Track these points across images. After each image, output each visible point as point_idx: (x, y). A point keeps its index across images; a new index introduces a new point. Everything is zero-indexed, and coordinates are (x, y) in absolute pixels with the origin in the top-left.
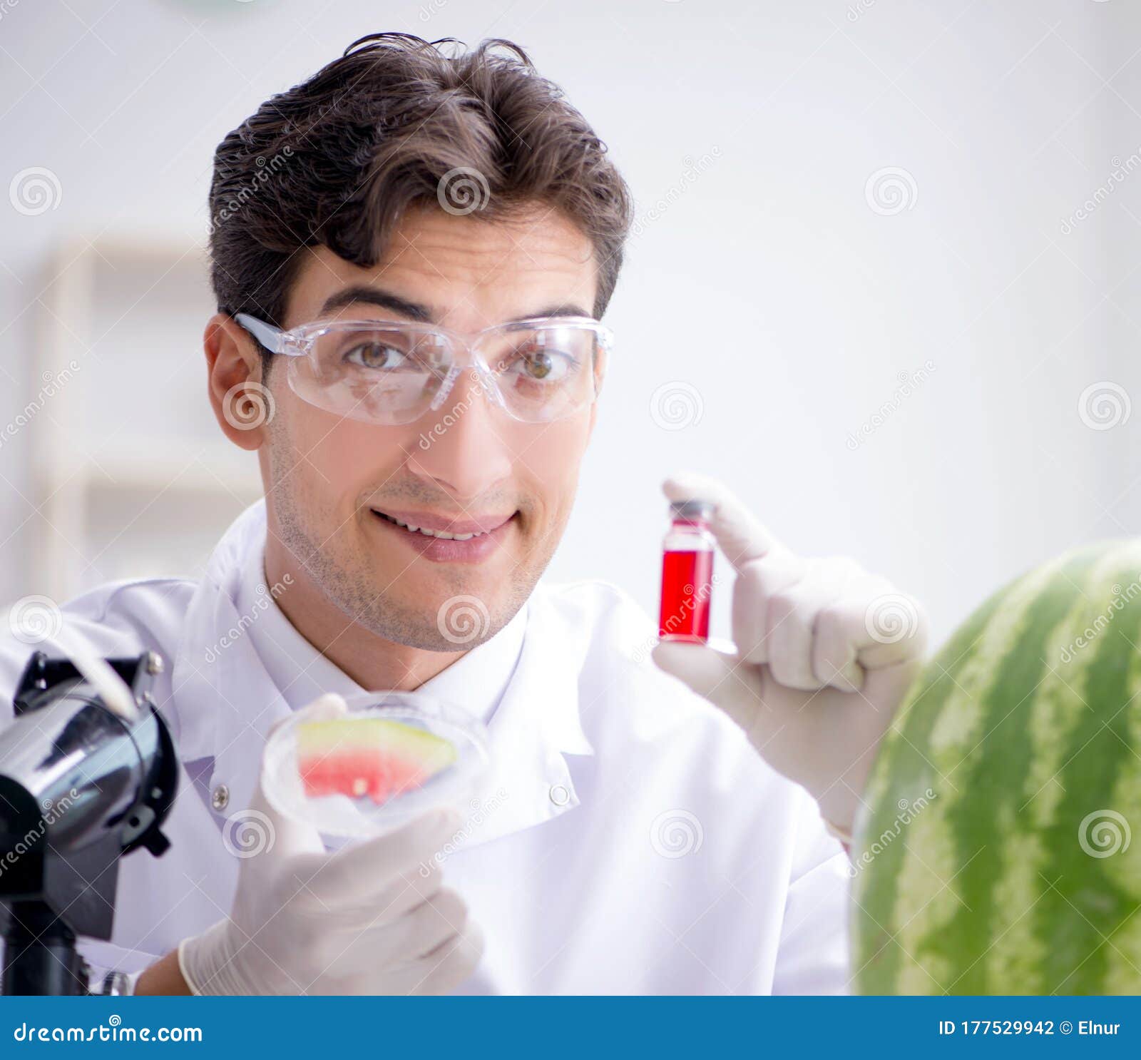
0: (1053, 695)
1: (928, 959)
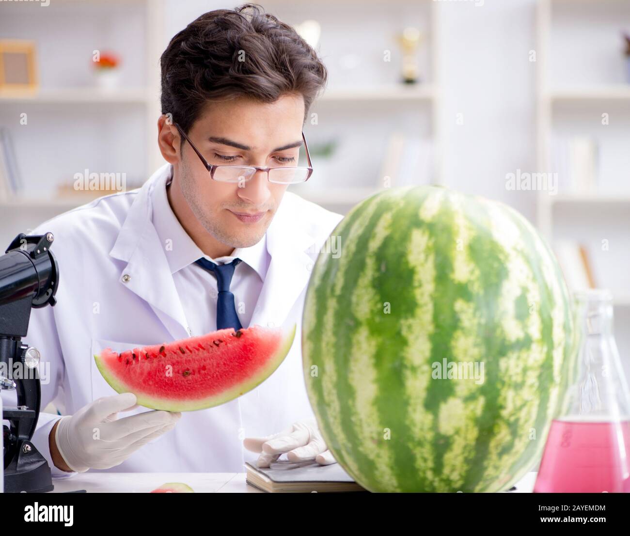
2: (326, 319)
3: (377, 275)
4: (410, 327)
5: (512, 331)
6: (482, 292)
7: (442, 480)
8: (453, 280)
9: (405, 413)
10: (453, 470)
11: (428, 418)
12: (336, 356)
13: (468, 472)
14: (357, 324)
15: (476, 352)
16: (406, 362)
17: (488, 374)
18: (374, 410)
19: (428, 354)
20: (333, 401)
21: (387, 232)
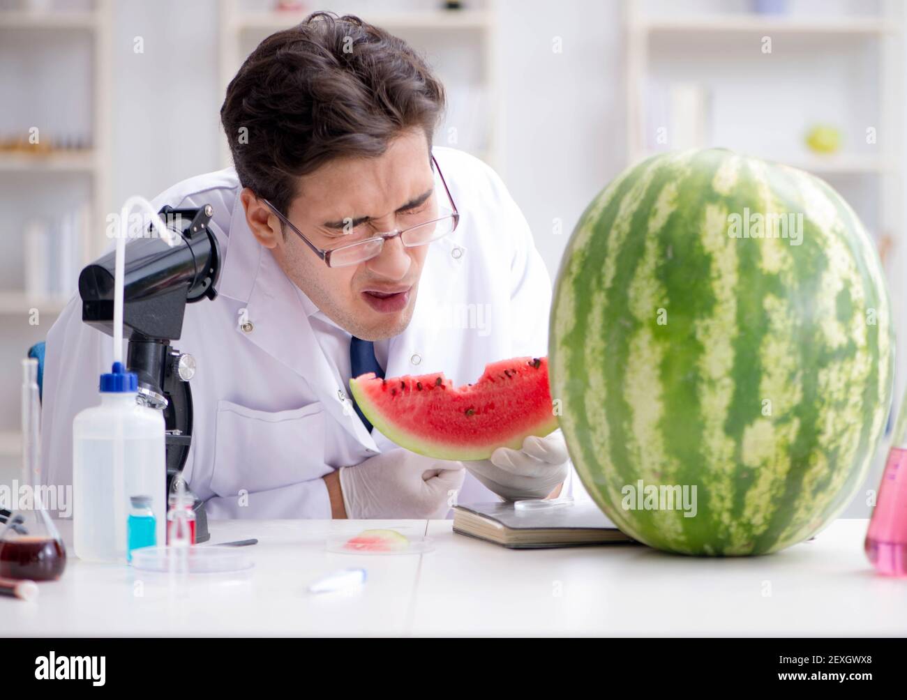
2: (590, 318)
3: (661, 262)
4: (707, 329)
5: (834, 335)
6: (796, 286)
7: (741, 525)
8: (761, 270)
9: (700, 438)
10: (756, 511)
11: (730, 445)
12: (605, 366)
13: (773, 514)
14: (637, 325)
15: (790, 361)
16: (701, 374)
17: (804, 389)
18: (659, 433)
19: (730, 363)
20: (600, 424)
21: (673, 208)
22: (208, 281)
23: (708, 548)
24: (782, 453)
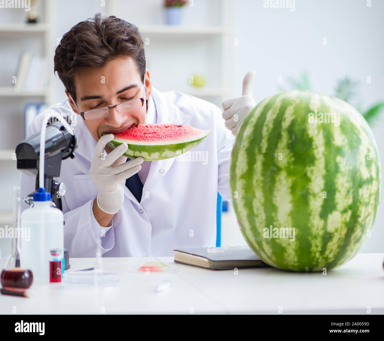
0: (267, 125)
1: (242, 180)
2: (255, 166)
3: (290, 142)
4: (312, 171)
5: (365, 174)
6: (349, 152)
7: (324, 258)
8: (334, 145)
9: (308, 220)
10: (331, 252)
11: (322, 222)
12: (264, 188)
13: (338, 253)
14: (279, 169)
15: (348, 185)
16: (310, 191)
17: (353, 198)
18: (290, 218)
19: (322, 186)
20: (261, 214)
21: (292, 118)
22: (70, 150)
23: (307, 268)
24: (344, 226)
